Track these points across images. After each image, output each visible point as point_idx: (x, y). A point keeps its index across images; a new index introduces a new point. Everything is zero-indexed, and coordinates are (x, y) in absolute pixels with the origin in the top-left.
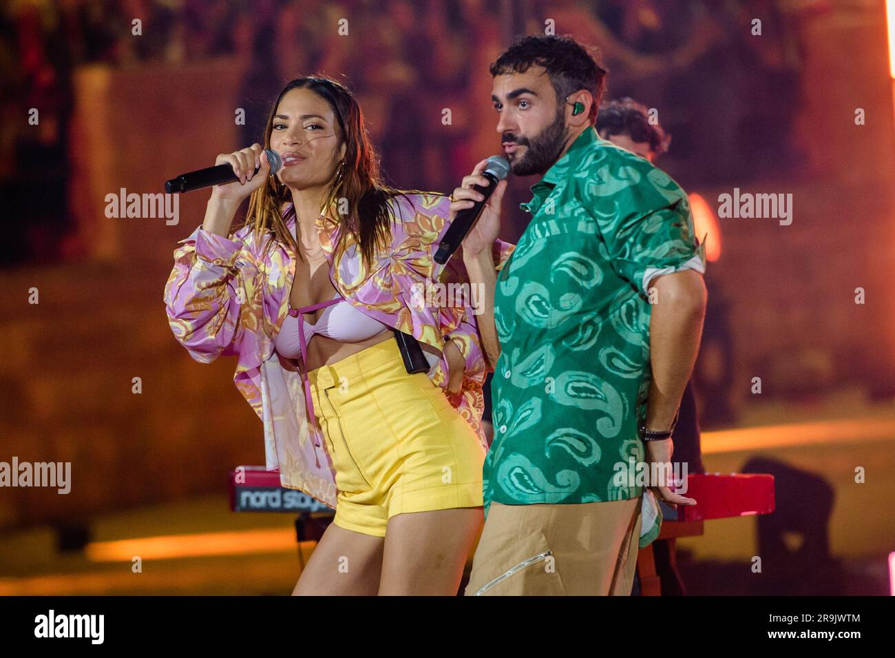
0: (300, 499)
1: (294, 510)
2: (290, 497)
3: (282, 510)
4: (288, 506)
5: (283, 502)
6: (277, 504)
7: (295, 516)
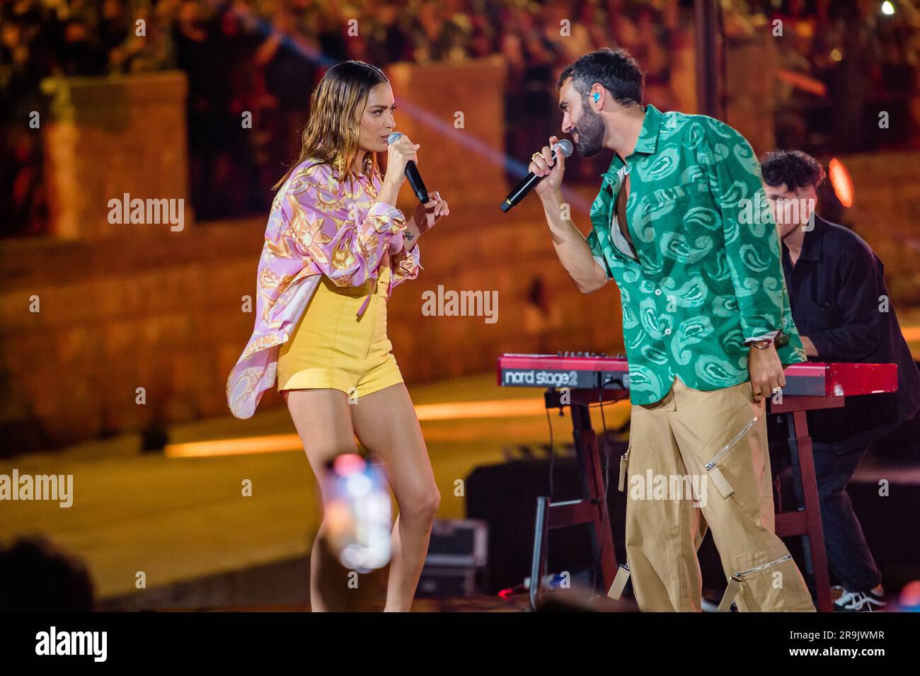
0: (547, 378)
1: (544, 385)
2: (541, 376)
3: (535, 386)
4: (539, 382)
5: (536, 379)
6: (532, 381)
7: (545, 390)
